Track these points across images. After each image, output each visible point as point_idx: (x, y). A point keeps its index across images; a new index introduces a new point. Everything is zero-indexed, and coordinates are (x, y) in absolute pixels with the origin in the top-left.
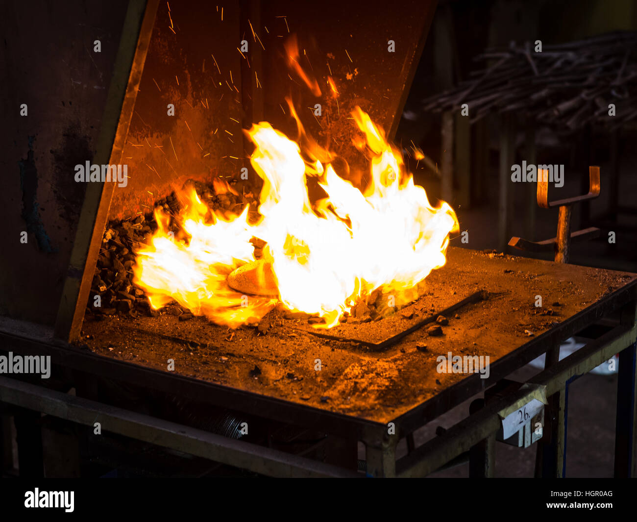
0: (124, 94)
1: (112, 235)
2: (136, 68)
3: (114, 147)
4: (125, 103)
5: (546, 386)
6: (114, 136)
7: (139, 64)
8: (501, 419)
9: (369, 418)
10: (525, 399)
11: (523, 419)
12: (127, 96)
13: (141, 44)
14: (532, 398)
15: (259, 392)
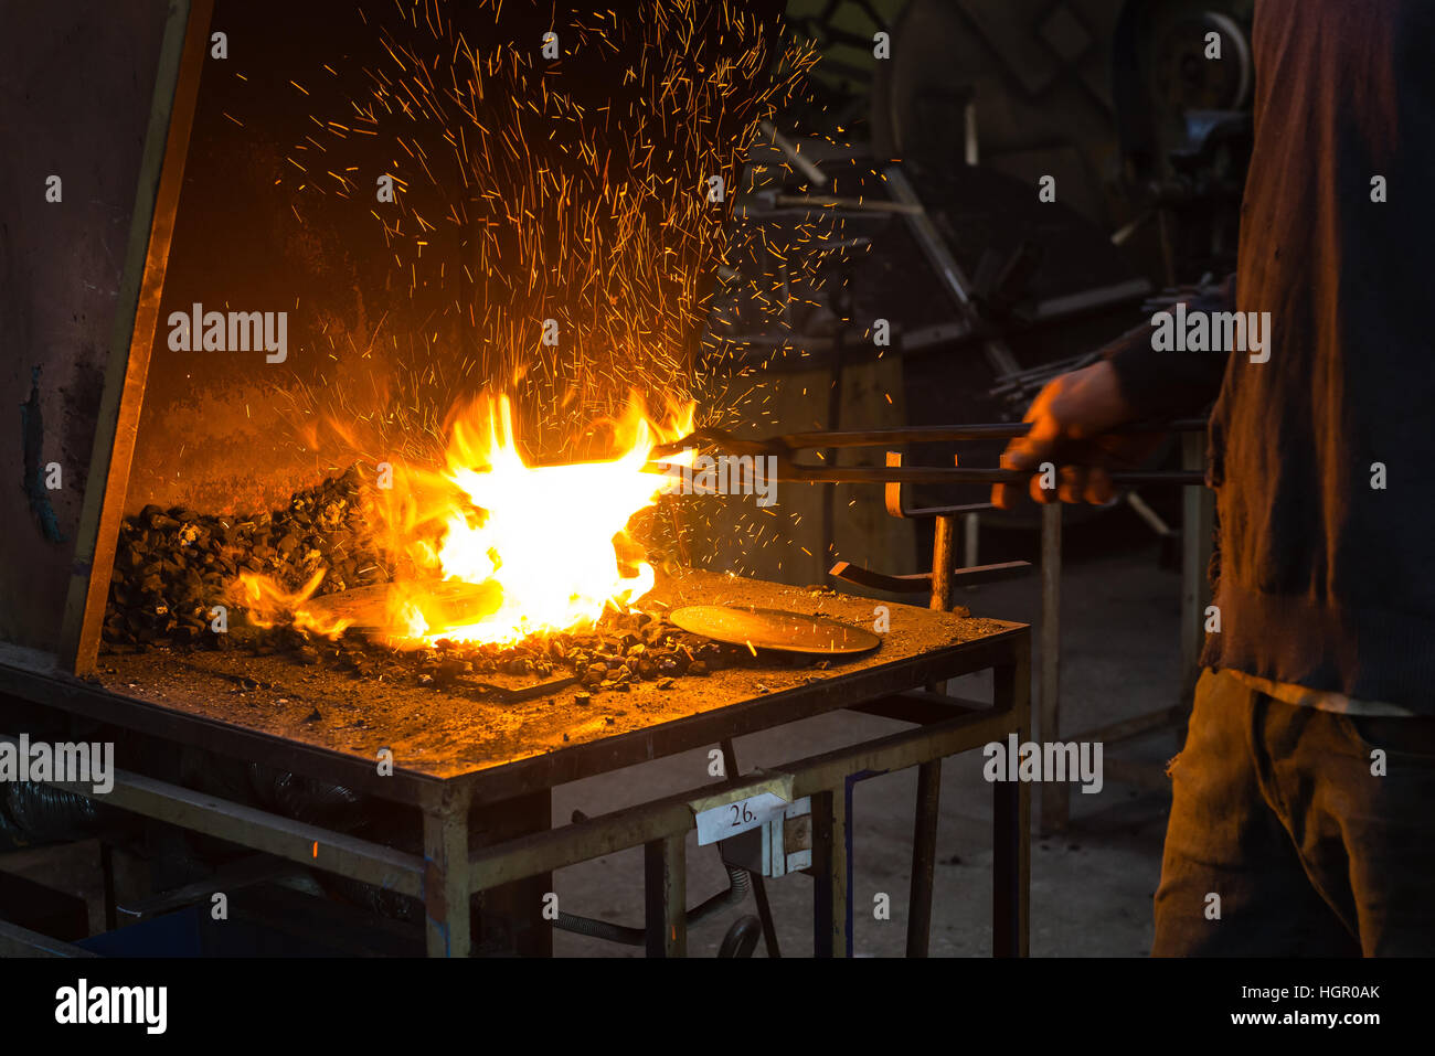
0: (137, 301)
1: (196, 535)
2: (153, 263)
3: (128, 380)
4: (138, 314)
5: (793, 776)
6: (127, 363)
7: (158, 258)
8: (693, 813)
9: (427, 773)
10: (748, 789)
11: (740, 819)
12: (142, 304)
13: (158, 229)
14: (763, 791)
15: (300, 740)
